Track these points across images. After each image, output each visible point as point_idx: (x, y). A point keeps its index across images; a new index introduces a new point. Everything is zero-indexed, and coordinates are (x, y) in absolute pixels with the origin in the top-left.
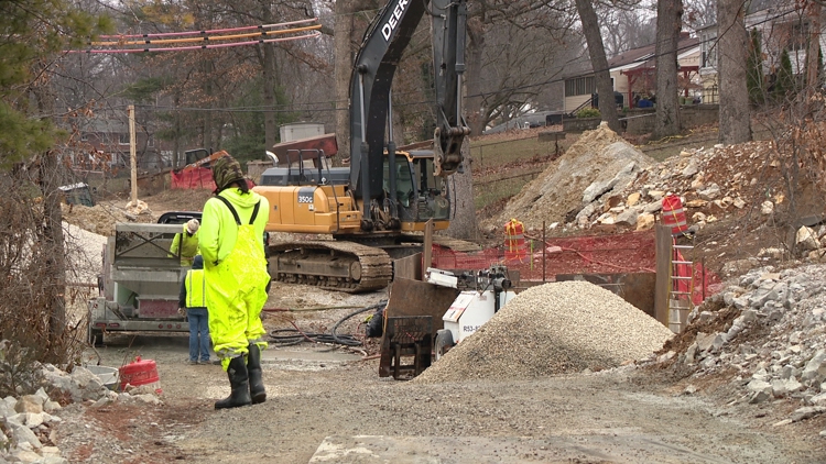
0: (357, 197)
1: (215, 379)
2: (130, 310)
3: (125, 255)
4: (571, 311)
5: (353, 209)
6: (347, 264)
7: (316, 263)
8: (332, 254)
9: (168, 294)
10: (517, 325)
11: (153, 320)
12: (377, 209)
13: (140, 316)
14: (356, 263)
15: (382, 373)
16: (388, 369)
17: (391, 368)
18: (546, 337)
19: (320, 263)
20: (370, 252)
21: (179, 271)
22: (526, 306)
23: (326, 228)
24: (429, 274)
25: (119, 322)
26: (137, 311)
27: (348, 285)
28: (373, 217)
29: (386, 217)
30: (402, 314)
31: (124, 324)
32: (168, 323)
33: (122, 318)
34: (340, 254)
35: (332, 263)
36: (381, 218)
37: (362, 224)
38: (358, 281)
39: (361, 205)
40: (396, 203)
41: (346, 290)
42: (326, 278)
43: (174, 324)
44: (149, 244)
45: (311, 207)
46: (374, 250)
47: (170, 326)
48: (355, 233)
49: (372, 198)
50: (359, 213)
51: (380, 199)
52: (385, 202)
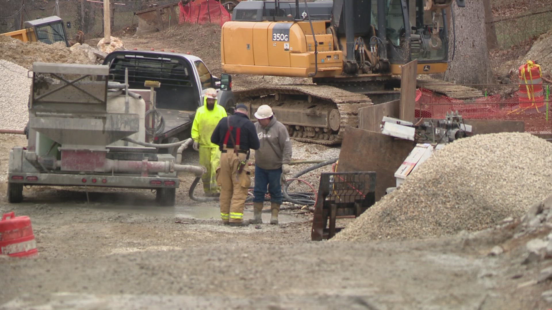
0: (340, 35)
1: (128, 240)
2: (51, 162)
3: (44, 99)
4: (500, 167)
5: (335, 49)
6: (325, 113)
7: (291, 110)
8: (310, 100)
9: (93, 144)
10: (436, 182)
11: (77, 173)
12: (363, 49)
13: (62, 169)
14: (334, 111)
15: (316, 237)
16: (321, 232)
17: (325, 230)
18: (469, 196)
19: (296, 111)
20: (350, 99)
21: (104, 119)
22: (449, 161)
23: (302, 70)
24: (383, 123)
25: (38, 175)
26: (59, 163)
27: (326, 136)
28: (358, 58)
29: (373, 59)
30: (354, 169)
31: (43, 177)
32: (92, 177)
33: (42, 171)
34: (318, 101)
35: (309, 111)
36: (367, 58)
37: (345, 66)
38: (336, 133)
39: (344, 44)
40: (385, 41)
41: (323, 142)
42: (302, 129)
43: (99, 178)
44: (70, 88)
45: (286, 46)
46: (356, 97)
47: (95, 181)
48: (337, 76)
49: (356, 35)
50: (341, 53)
51: (367, 37)
52: (372, 41)
